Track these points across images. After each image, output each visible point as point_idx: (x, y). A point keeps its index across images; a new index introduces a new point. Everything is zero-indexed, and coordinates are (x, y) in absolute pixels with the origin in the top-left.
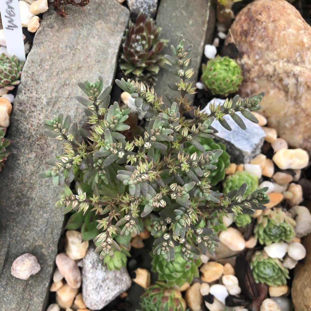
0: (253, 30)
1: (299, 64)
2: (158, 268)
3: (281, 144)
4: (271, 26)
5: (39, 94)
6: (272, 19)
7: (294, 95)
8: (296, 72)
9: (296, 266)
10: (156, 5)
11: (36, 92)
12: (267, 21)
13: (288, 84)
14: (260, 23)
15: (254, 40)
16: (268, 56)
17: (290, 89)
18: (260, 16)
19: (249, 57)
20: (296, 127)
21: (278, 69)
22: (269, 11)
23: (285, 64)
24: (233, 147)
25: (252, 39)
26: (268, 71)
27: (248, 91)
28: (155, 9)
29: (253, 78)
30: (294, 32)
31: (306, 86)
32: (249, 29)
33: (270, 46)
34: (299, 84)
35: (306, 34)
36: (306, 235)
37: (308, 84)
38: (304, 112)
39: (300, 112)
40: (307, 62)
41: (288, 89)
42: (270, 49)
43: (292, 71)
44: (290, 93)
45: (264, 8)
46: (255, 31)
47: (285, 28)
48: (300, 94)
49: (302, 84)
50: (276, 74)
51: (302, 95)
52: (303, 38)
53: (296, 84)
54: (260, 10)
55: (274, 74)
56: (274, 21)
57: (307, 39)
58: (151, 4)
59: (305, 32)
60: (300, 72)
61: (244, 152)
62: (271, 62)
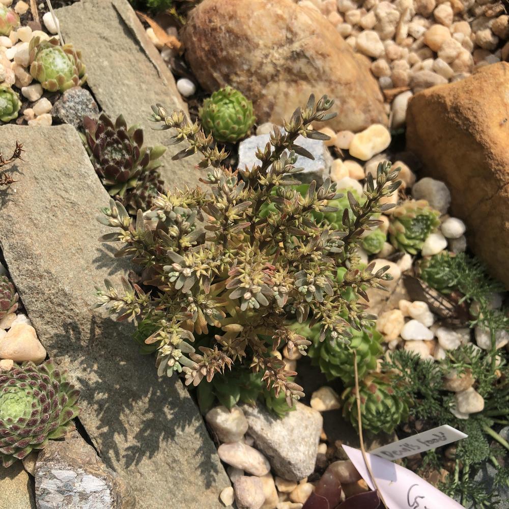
0: (217, 43)
1: (294, 39)
2: (333, 373)
3: (344, 137)
4: (232, 24)
5: (53, 288)
6: (227, 17)
7: (315, 74)
8: (298, 50)
9: (468, 242)
10: (91, 97)
11: (48, 289)
12: (224, 23)
13: (300, 68)
14: (218, 30)
15: (228, 53)
16: (256, 57)
17: (306, 72)
18: (213, 24)
19: (236, 74)
20: (345, 106)
21: (277, 62)
22: (217, 12)
23: (280, 51)
24: (302, 176)
25: (224, 53)
26: (268, 72)
27: (266, 109)
28: (93, 101)
29: (260, 92)
30: (262, 11)
31: (320, 57)
32: (212, 46)
33: (249, 45)
34: (311, 59)
35: (275, 5)
36: (448, 205)
37: (320, 53)
38: (340, 83)
39: (336, 87)
40: (299, 32)
41: (305, 73)
42: (252, 48)
43: (293, 52)
44: (310, 77)
45: (208, 12)
46: (220, 42)
47: (248, 15)
48: (321, 69)
49: (314, 57)
50: (279, 69)
51: (323, 68)
52: (276, 11)
53: (309, 62)
54: (207, 18)
55: (278, 71)
56: (231, 18)
57: (280, 9)
58: (85, 100)
59: (272, 5)
60: (302, 46)
61: (318, 172)
62: (265, 61)
